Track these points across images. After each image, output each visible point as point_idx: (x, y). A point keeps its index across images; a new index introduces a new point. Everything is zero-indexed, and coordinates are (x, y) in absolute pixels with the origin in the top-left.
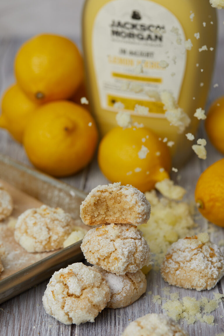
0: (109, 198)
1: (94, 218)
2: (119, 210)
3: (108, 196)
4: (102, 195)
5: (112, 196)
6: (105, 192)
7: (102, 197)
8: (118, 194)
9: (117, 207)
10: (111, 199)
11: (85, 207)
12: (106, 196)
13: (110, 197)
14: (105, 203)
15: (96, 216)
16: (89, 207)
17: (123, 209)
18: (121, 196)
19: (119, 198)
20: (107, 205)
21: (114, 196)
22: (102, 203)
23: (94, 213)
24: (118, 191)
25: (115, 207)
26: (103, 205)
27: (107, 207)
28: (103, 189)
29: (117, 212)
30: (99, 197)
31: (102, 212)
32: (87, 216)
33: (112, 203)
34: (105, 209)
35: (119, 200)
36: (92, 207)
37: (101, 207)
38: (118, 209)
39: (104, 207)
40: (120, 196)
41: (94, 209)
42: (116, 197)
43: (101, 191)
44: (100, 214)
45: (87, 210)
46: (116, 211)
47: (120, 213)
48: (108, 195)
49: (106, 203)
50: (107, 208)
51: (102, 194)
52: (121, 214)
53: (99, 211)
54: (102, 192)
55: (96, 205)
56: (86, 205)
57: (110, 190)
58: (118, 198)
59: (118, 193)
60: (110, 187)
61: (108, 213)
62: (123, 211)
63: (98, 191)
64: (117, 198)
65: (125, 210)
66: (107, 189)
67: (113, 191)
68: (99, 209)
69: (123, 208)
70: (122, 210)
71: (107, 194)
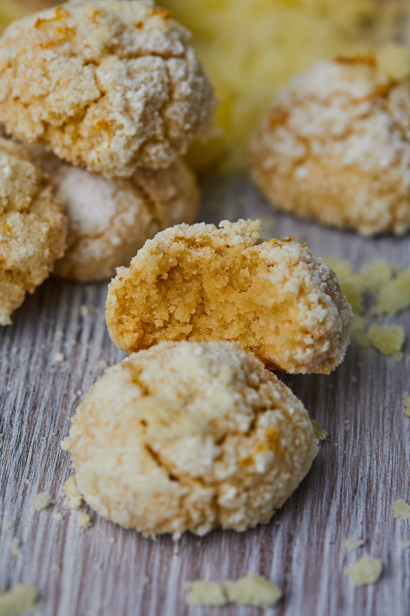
0: (212, 269)
1: (151, 333)
2: (239, 315)
3: (210, 262)
4: (190, 254)
5: (225, 262)
6: (202, 246)
7: (189, 261)
8: (244, 258)
9: (233, 303)
10: (217, 272)
11: (125, 288)
12: (203, 258)
13: (217, 265)
14: (195, 285)
15: (159, 324)
16: (139, 289)
17: (255, 313)
18: (253, 267)
19: (245, 272)
20: (202, 291)
21: (228, 263)
22: (185, 281)
23: (155, 313)
24: (246, 247)
25: (226, 301)
26: (188, 291)
27: (203, 299)
28: (197, 236)
29: (233, 321)
30: (177, 258)
31: (181, 315)
32: (129, 318)
33: (219, 287)
34: (194, 305)
35: (246, 278)
36: (148, 290)
37: (179, 295)
38: (238, 309)
39: (191, 298)
40: (251, 268)
41: (156, 297)
42: (237, 268)
43: (187, 241)
44: (174, 322)
45: (132, 300)
46: (230, 315)
47: (242, 325)
48: (209, 257)
49: (199, 283)
50: (201, 304)
51: (190, 251)
52: (246, 330)
53: (172, 309)
54: (192, 243)
55: (163, 288)
56: (130, 281)
57: (220, 242)
58: (242, 271)
59: (244, 252)
60: (223, 233)
61: (202, 322)
62: (254, 320)
63: (178, 239)
64: (238, 272)
65: (260, 316)
66: (209, 235)
67: (228, 247)
68: (173, 303)
69: (254, 309)
70: (251, 317)
71: (206, 253)
